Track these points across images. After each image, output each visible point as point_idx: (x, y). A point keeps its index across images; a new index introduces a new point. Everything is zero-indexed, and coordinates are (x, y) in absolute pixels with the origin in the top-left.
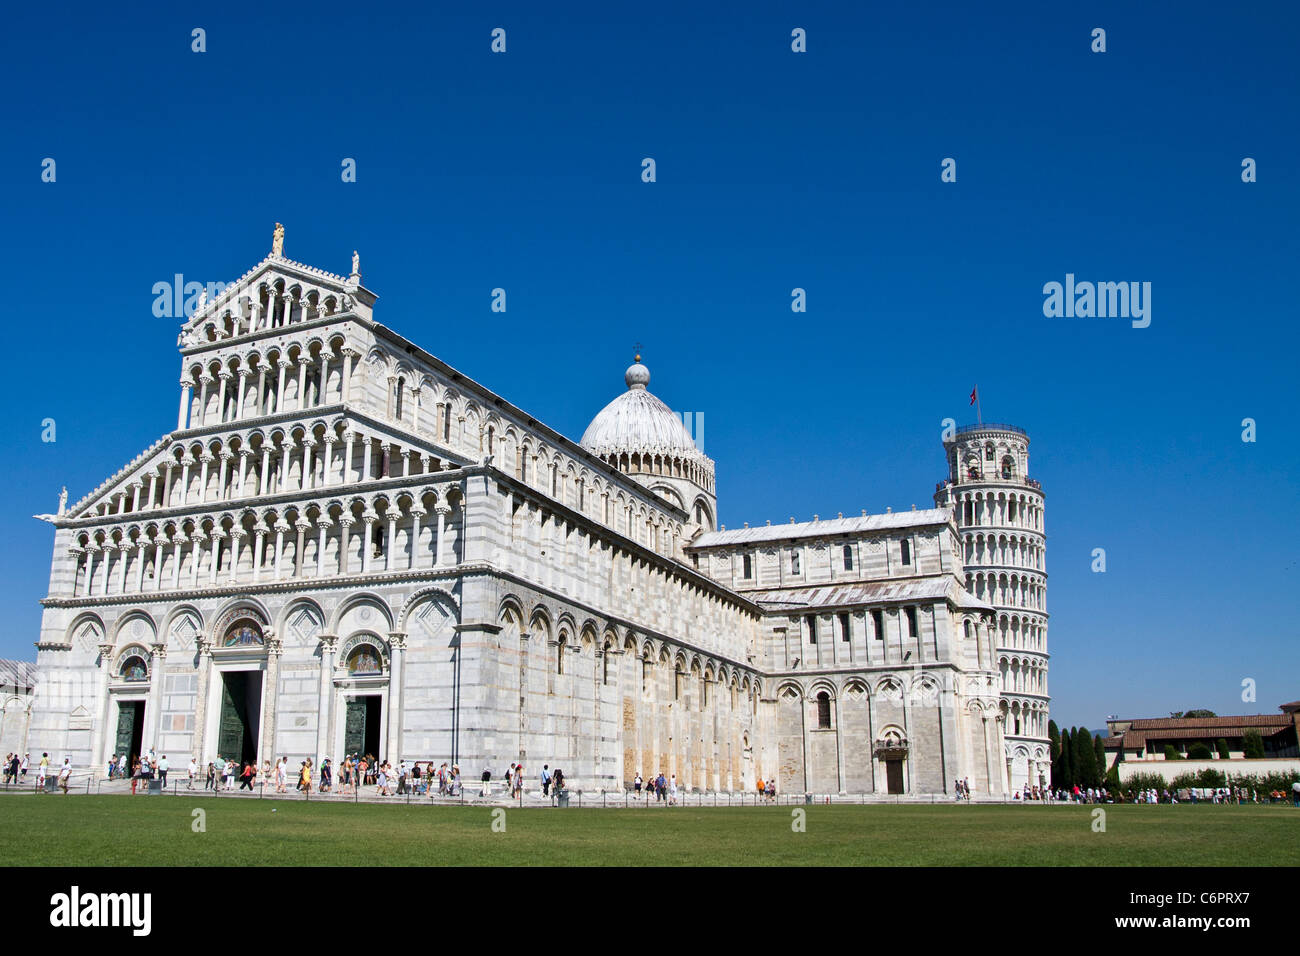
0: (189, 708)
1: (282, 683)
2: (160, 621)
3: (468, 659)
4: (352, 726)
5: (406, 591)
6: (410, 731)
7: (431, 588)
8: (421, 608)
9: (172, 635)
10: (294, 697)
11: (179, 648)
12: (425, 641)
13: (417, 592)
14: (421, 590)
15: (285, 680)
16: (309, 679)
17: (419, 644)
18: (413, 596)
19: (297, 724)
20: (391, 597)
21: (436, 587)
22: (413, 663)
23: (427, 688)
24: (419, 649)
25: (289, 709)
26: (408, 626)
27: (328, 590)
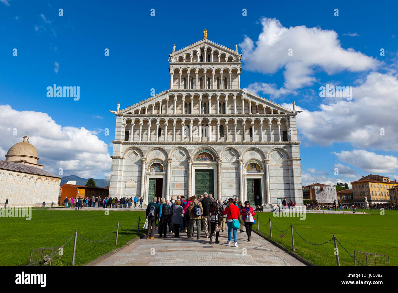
0: (183, 181)
1: (222, 174)
2: (169, 152)
3: (296, 169)
4: (249, 188)
5: (269, 148)
6: (272, 189)
7: (278, 147)
8: (273, 153)
9: (174, 156)
10: (227, 178)
11: (178, 161)
12: (275, 163)
13: (273, 148)
14: (275, 148)
15: (223, 173)
16: (233, 173)
17: (274, 164)
19: (229, 186)
20: (264, 149)
21: (280, 147)
22: (272, 169)
23: (278, 177)
24: (274, 165)
25: (226, 182)
26: (269, 158)
27: (240, 146)
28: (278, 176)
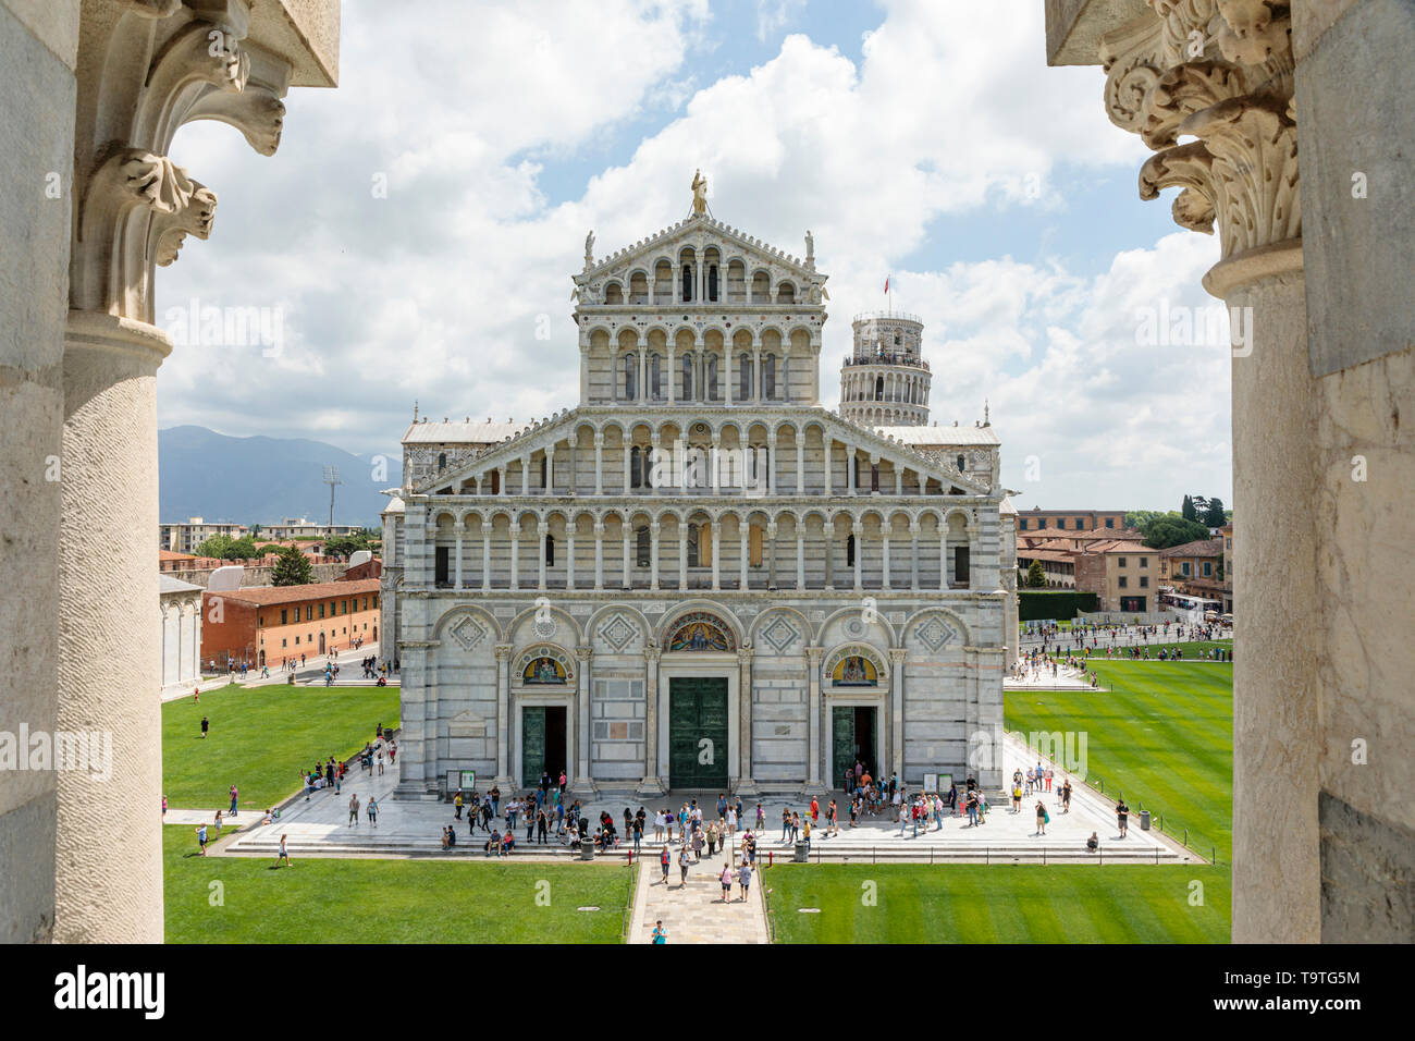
0: (631, 715)
1: (756, 693)
2: (583, 622)
3: (987, 680)
4: (840, 734)
5: (908, 610)
6: (911, 740)
7: (936, 608)
8: (921, 625)
9: (599, 636)
10: (773, 706)
11: (612, 651)
12: (926, 658)
13: (921, 612)
14: (925, 610)
15: (759, 690)
16: (789, 688)
17: (920, 659)
18: (915, 615)
19: (778, 733)
20: (890, 614)
21: (942, 609)
22: (914, 678)
23: (930, 701)
24: (920, 665)
25: (769, 718)
26: (907, 642)
27: (813, 603)
28: (932, 698)
